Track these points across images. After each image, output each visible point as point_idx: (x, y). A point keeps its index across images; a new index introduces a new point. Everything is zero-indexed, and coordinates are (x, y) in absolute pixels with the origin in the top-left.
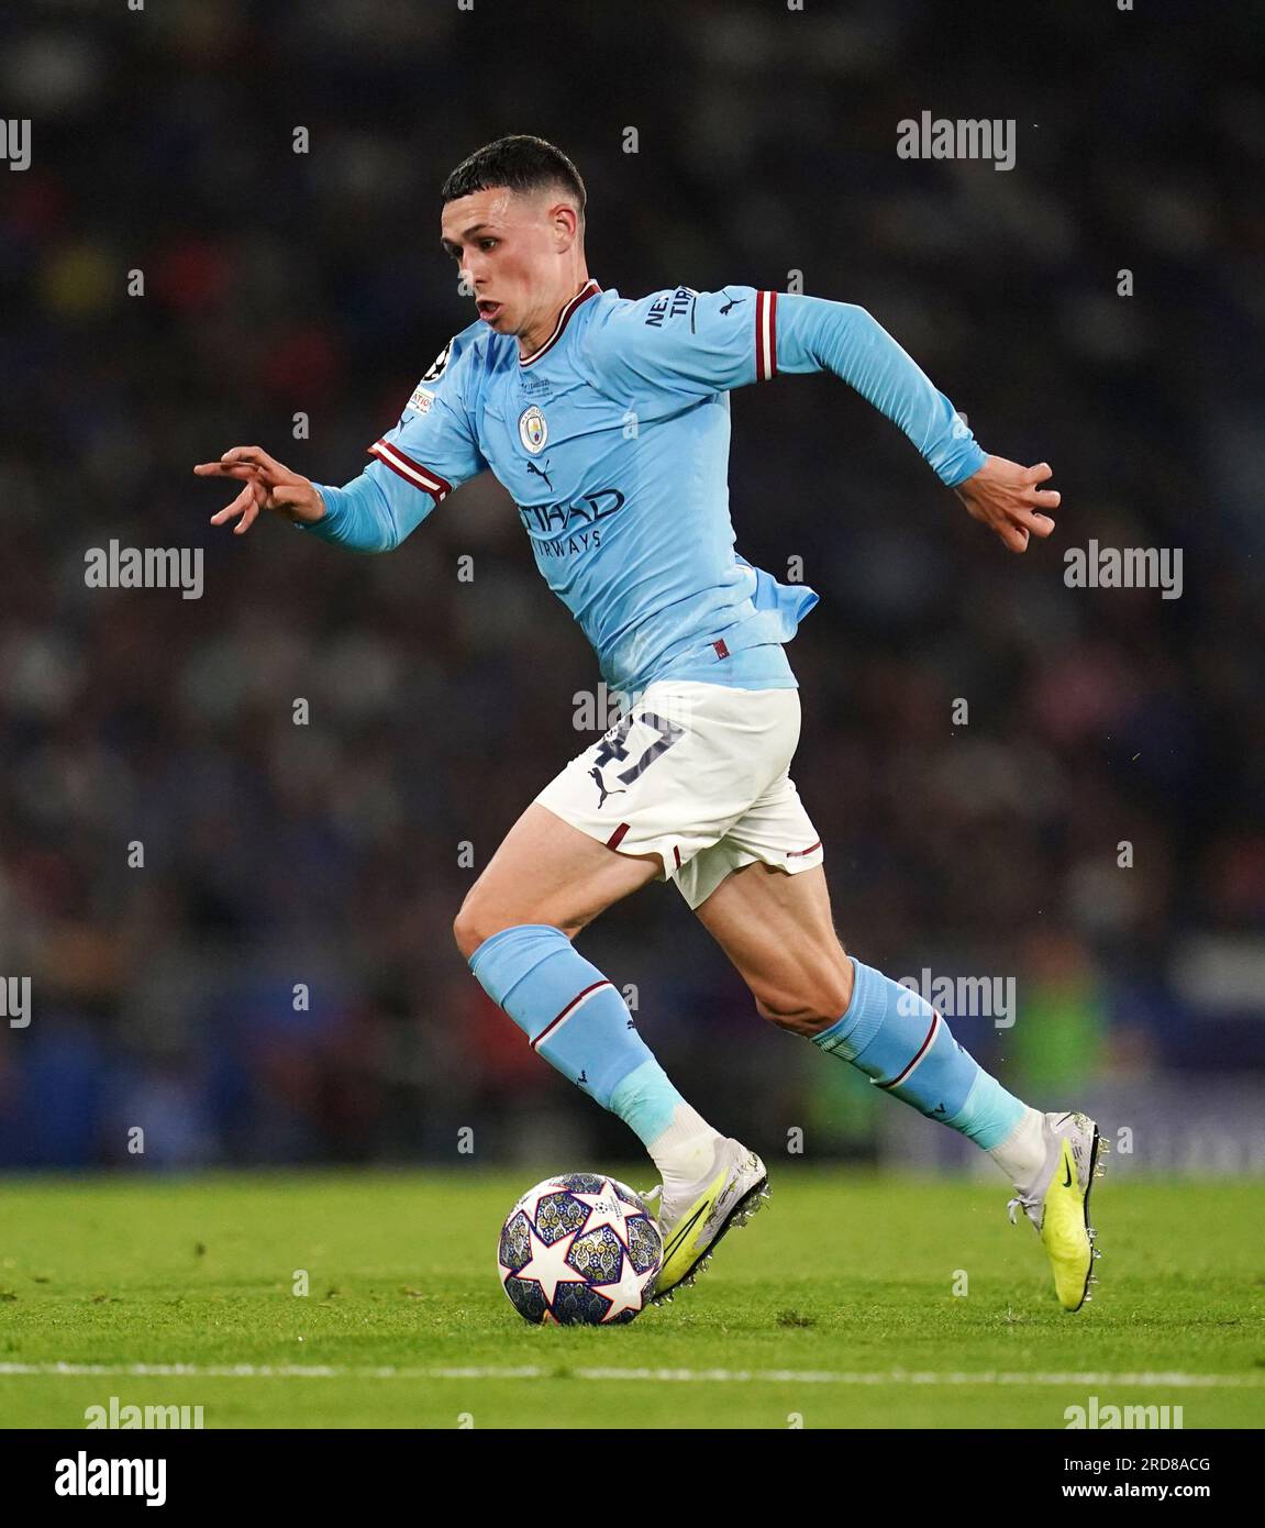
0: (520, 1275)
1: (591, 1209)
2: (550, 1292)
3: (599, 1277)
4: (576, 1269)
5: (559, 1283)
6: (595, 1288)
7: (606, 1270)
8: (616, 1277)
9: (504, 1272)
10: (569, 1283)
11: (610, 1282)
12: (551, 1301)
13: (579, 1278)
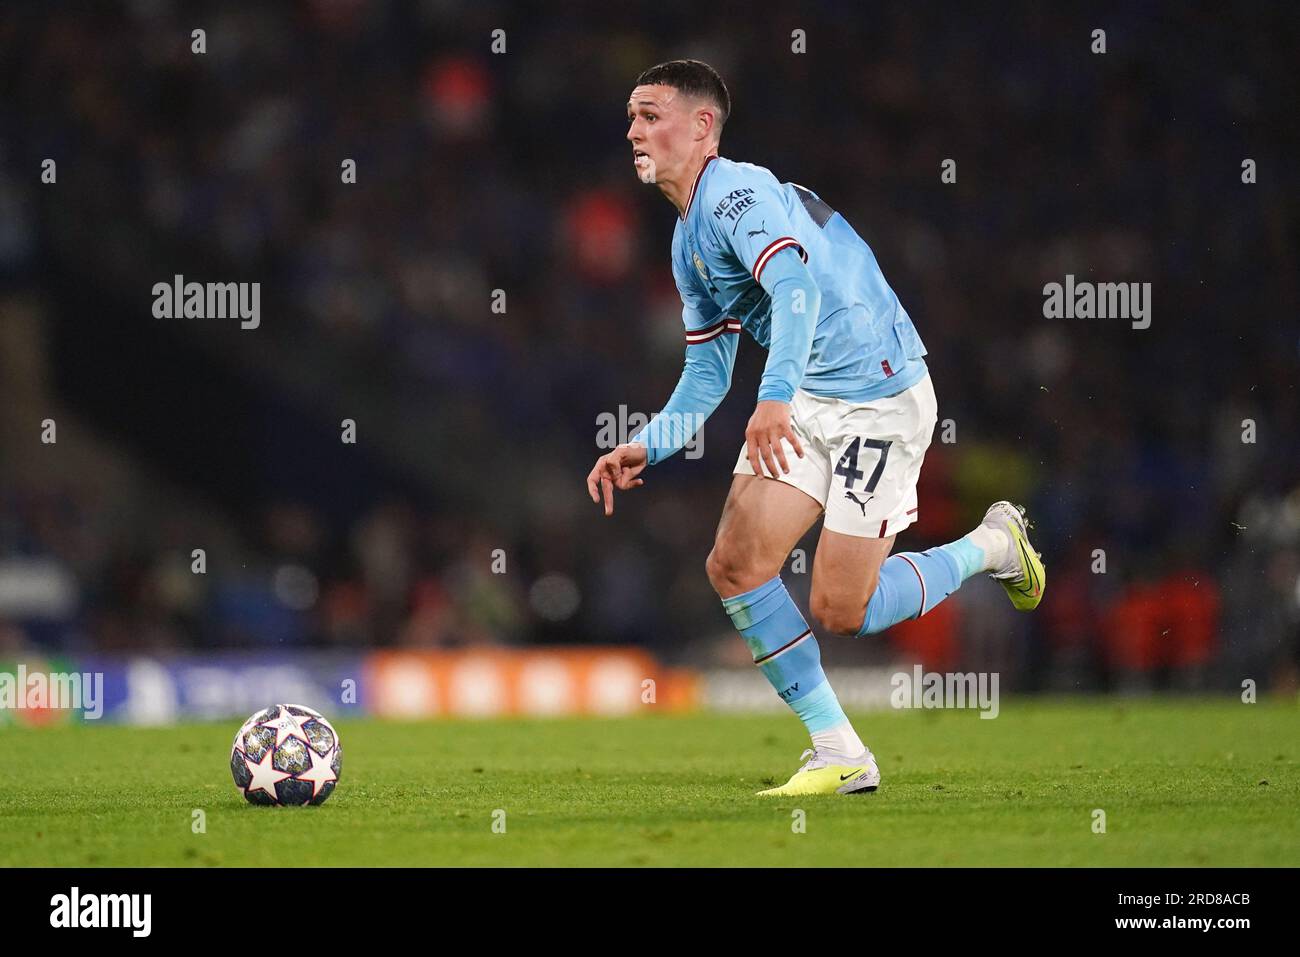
0: (251, 788)
1: (276, 729)
2: (272, 791)
3: (298, 770)
4: (282, 770)
5: (275, 784)
6: (299, 777)
7: (301, 764)
8: (309, 764)
9: (242, 790)
10: (281, 781)
11: (307, 770)
12: (275, 796)
13: (285, 776)
